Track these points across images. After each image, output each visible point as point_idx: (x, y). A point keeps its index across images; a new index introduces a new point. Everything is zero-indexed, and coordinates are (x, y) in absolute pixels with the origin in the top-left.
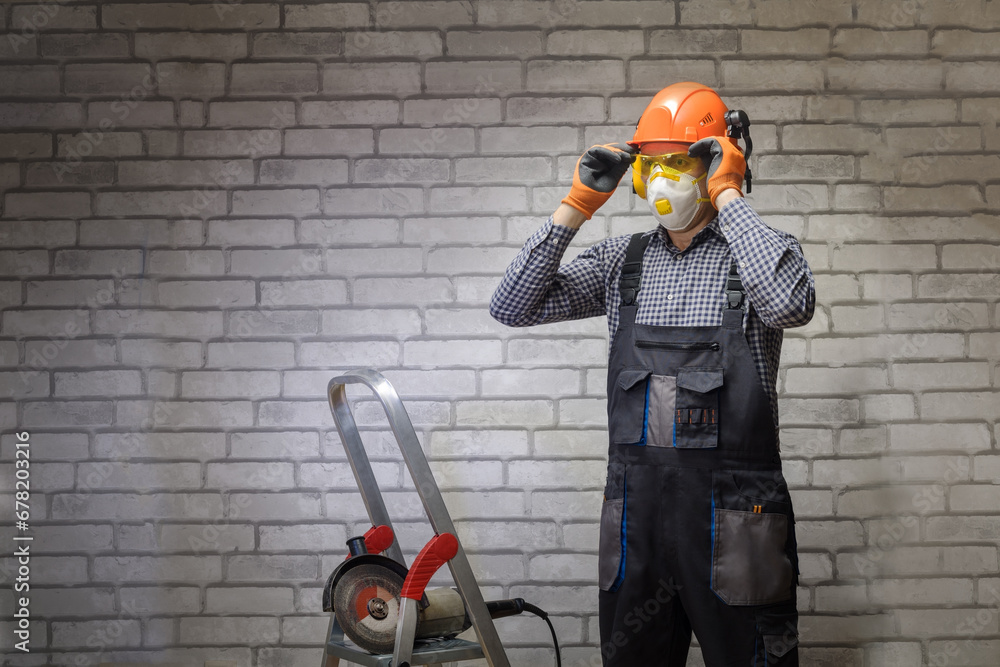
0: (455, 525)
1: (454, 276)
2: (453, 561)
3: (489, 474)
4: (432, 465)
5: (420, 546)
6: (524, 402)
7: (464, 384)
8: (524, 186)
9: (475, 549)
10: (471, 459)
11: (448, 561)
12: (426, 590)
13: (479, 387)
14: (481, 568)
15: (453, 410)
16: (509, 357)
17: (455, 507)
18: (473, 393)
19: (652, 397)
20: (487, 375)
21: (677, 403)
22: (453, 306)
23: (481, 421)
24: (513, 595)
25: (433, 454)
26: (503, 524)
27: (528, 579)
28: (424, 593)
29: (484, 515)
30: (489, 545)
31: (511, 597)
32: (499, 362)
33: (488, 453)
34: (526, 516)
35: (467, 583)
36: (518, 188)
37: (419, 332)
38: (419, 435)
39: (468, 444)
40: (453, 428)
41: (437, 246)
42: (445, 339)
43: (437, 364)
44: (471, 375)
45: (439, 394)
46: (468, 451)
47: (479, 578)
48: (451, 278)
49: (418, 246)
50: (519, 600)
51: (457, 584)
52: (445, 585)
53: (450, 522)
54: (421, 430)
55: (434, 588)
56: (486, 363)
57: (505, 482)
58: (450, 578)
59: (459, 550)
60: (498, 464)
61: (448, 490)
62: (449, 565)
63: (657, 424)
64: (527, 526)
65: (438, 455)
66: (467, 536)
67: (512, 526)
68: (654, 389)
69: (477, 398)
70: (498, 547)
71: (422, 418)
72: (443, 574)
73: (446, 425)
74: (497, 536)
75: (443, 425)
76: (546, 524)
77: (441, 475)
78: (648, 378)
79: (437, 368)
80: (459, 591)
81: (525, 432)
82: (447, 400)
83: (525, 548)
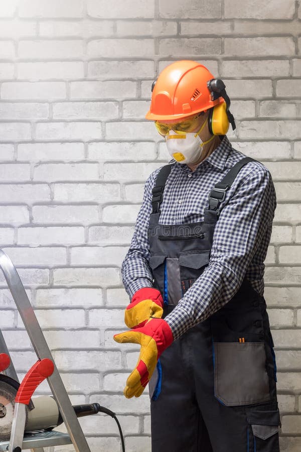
0: (53, 353)
1: (52, 183)
2: (51, 378)
3: (75, 318)
4: (36, 312)
5: (28, 367)
6: (99, 269)
7: (57, 257)
8: (100, 121)
9: (65, 369)
10: (63, 308)
11: (47, 378)
12: (33, 397)
13: (69, 260)
14: (70, 383)
15: (51, 275)
16: (90, 239)
17: (53, 341)
18: (64, 263)
19: (167, 272)
20: (74, 251)
21: (181, 276)
22: (51, 204)
23: (70, 282)
24: (92, 401)
25: (38, 305)
26: (85, 352)
27: (102, 390)
28: (31, 400)
29: (72, 346)
30: (76, 367)
31: (91, 403)
32: (83, 242)
33: (75, 304)
34: (101, 347)
35: (60, 393)
36: (96, 123)
37: (28, 221)
38: (28, 292)
39: (61, 297)
40: (51, 287)
41: (40, 163)
42: (46, 226)
43: (40, 244)
44: (63, 250)
45: (42, 264)
46: (61, 302)
47: (68, 389)
48: (50, 184)
49: (28, 162)
50: (96, 404)
51: (53, 394)
52: (46, 394)
53: (49, 352)
54: (29, 288)
55: (37, 396)
56: (74, 243)
57: (87, 323)
58: (49, 390)
59: (55, 369)
60: (82, 311)
61: (47, 330)
62: (48, 380)
63: (172, 291)
64: (101, 353)
65: (41, 305)
66: (61, 361)
67: (91, 354)
68: (168, 268)
69: (68, 266)
70: (82, 368)
71: (29, 279)
72: (44, 387)
73: (46, 285)
74: (82, 361)
75: (44, 285)
76: (115, 352)
77: (42, 319)
78: (165, 261)
79: (40, 246)
80: (54, 398)
81: (100, 290)
82: (48, 268)
83: (100, 369)
